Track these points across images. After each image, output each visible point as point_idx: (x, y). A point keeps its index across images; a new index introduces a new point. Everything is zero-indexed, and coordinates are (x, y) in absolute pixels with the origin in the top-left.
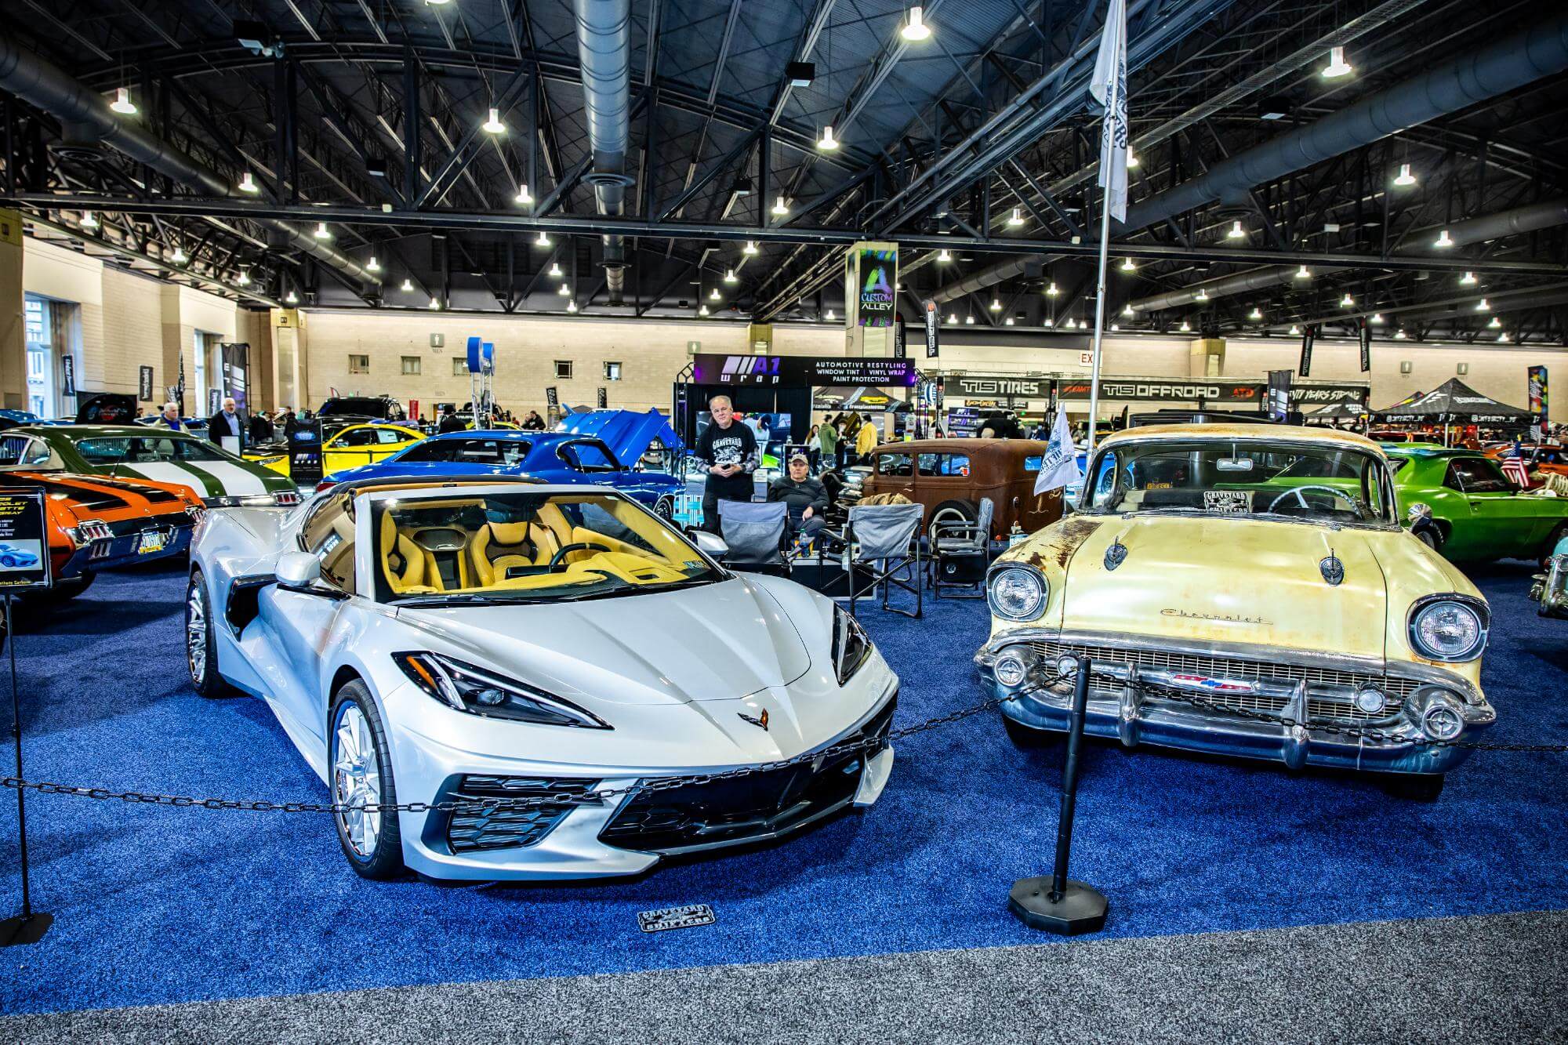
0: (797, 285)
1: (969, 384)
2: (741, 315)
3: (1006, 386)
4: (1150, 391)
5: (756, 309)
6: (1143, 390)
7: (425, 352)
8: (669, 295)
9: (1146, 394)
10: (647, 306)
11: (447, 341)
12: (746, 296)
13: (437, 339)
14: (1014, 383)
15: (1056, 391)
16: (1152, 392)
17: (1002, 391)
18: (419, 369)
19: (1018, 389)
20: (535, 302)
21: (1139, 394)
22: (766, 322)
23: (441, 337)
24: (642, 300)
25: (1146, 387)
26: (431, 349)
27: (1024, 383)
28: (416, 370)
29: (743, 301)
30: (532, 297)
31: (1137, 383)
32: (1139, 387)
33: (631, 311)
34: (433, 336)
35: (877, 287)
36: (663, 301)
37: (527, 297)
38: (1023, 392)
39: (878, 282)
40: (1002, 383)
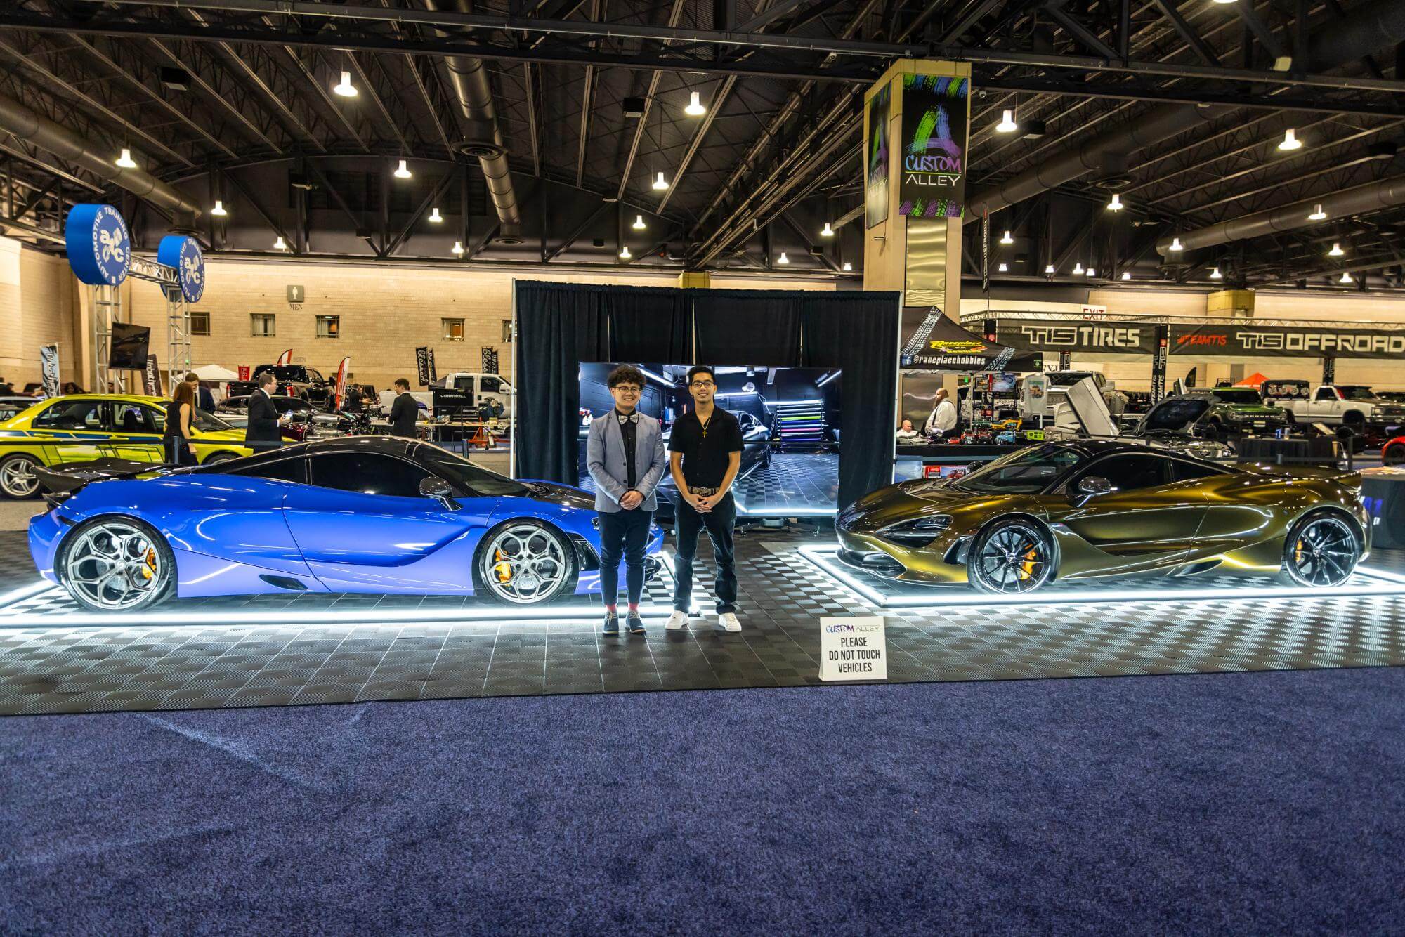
0: (750, 205)
1: (1035, 331)
2: (671, 261)
3: (1091, 336)
4: (1306, 342)
5: (690, 254)
6: (1295, 342)
7: (279, 307)
8: (582, 238)
9: (1300, 347)
10: (554, 252)
11: (308, 296)
12: (676, 239)
13: (295, 292)
14: (1103, 331)
15: (1166, 344)
16: (1308, 343)
17: (1085, 343)
18: (274, 329)
19: (1110, 339)
20: (418, 246)
21: (1289, 347)
22: (701, 270)
23: (301, 290)
24: (549, 244)
25: (1300, 336)
26: (288, 305)
27: (1118, 331)
28: (270, 331)
29: (672, 246)
30: (412, 240)
31: (1286, 330)
32: (1290, 336)
33: (536, 257)
34: (290, 288)
35: (934, 144)
36: (576, 245)
37: (406, 240)
38: (1117, 344)
39: (934, 134)
40: (1085, 330)
